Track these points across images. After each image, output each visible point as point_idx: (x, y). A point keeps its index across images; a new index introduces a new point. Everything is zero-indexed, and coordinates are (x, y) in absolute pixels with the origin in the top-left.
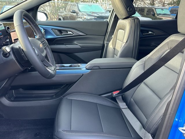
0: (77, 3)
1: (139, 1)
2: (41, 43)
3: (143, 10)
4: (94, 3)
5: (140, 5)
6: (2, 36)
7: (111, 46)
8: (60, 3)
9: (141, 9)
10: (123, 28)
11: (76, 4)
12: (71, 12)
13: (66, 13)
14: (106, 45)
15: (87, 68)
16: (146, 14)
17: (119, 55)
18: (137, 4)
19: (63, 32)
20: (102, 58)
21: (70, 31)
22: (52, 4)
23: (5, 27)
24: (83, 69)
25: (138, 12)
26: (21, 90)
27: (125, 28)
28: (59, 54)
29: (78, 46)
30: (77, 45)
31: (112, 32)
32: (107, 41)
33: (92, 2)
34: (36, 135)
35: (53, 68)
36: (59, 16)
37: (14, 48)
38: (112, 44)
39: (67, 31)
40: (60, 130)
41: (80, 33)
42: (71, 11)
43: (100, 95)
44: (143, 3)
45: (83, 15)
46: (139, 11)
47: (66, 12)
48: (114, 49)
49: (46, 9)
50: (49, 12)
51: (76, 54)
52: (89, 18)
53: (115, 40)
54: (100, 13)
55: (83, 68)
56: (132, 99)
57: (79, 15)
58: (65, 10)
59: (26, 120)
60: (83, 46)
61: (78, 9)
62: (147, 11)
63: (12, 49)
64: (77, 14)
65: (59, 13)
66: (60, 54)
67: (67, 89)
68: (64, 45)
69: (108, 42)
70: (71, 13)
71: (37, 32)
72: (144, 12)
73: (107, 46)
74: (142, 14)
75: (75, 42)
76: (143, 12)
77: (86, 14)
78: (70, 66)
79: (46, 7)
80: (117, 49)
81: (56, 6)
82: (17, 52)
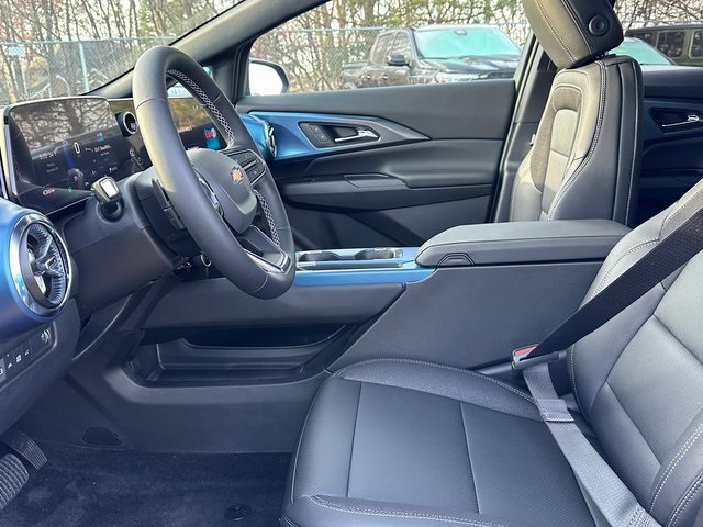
0: (413, 30)
1: (662, 3)
2: (238, 166)
3: (679, 40)
4: (476, 22)
5: (667, 19)
6: (106, 147)
7: (525, 176)
8: (349, 36)
9: (669, 34)
10: (572, 105)
11: (409, 33)
12: (390, 65)
13: (369, 68)
14: (506, 174)
15: (420, 260)
16: (693, 54)
17: (554, 208)
18: (652, 17)
19: (339, 131)
20: (492, 222)
21: (367, 128)
22: (321, 40)
23: (117, 116)
24: (405, 266)
25: (659, 48)
26: (183, 343)
27: (580, 101)
28: (325, 214)
29: (395, 181)
30: (392, 178)
31: (531, 123)
32: (510, 160)
33: (469, 19)
34: (231, 513)
35: (282, 259)
36: (345, 82)
37: (140, 186)
38: (533, 168)
39: (354, 129)
40: (307, 495)
41: (404, 131)
42: (390, 59)
43: (474, 369)
44: (680, 10)
45: (434, 69)
46: (662, 40)
47: (370, 64)
48: (541, 187)
49: (300, 59)
50: (310, 69)
51: (391, 213)
52: (455, 79)
53: (542, 154)
54: (500, 59)
55: (407, 261)
56: (607, 386)
57: (420, 73)
58: (367, 57)
59: (196, 455)
60: (413, 181)
61: (414, 51)
62: (696, 42)
63: (134, 188)
64: (411, 68)
65: (343, 69)
66: (333, 217)
67: (347, 344)
68: (343, 179)
69: (514, 164)
70: (387, 67)
71: (226, 127)
72: (681, 47)
73: (512, 179)
74: (672, 56)
75: (387, 170)
76: (680, 44)
77: (443, 67)
78: (359, 257)
79: (299, 51)
80: (550, 187)
81: (337, 45)
82: (150, 202)
